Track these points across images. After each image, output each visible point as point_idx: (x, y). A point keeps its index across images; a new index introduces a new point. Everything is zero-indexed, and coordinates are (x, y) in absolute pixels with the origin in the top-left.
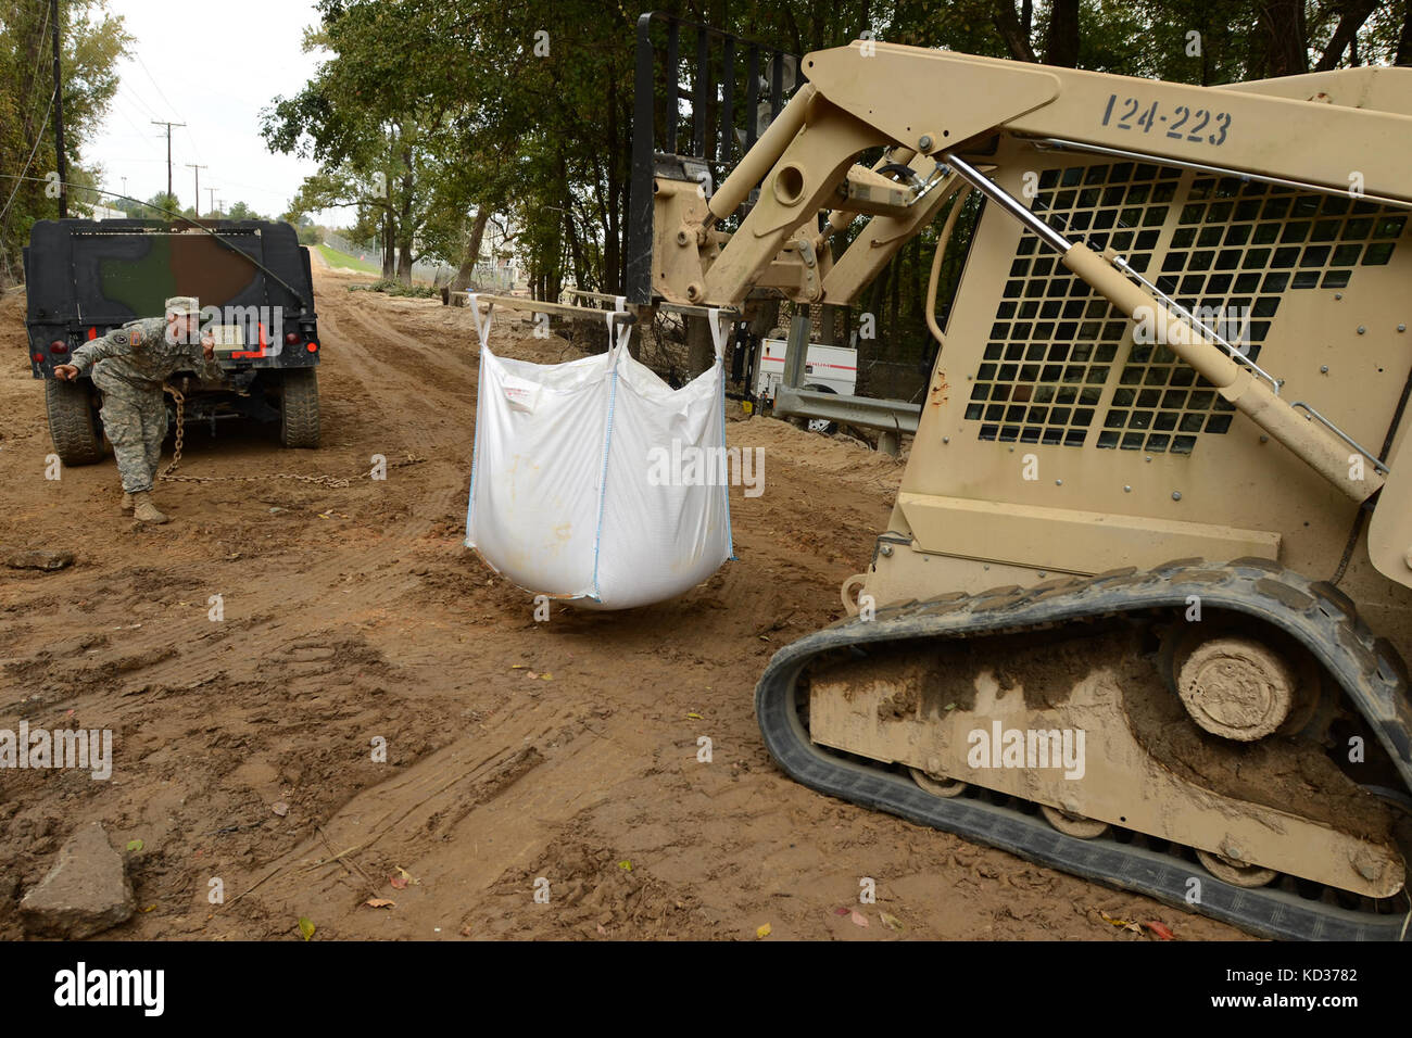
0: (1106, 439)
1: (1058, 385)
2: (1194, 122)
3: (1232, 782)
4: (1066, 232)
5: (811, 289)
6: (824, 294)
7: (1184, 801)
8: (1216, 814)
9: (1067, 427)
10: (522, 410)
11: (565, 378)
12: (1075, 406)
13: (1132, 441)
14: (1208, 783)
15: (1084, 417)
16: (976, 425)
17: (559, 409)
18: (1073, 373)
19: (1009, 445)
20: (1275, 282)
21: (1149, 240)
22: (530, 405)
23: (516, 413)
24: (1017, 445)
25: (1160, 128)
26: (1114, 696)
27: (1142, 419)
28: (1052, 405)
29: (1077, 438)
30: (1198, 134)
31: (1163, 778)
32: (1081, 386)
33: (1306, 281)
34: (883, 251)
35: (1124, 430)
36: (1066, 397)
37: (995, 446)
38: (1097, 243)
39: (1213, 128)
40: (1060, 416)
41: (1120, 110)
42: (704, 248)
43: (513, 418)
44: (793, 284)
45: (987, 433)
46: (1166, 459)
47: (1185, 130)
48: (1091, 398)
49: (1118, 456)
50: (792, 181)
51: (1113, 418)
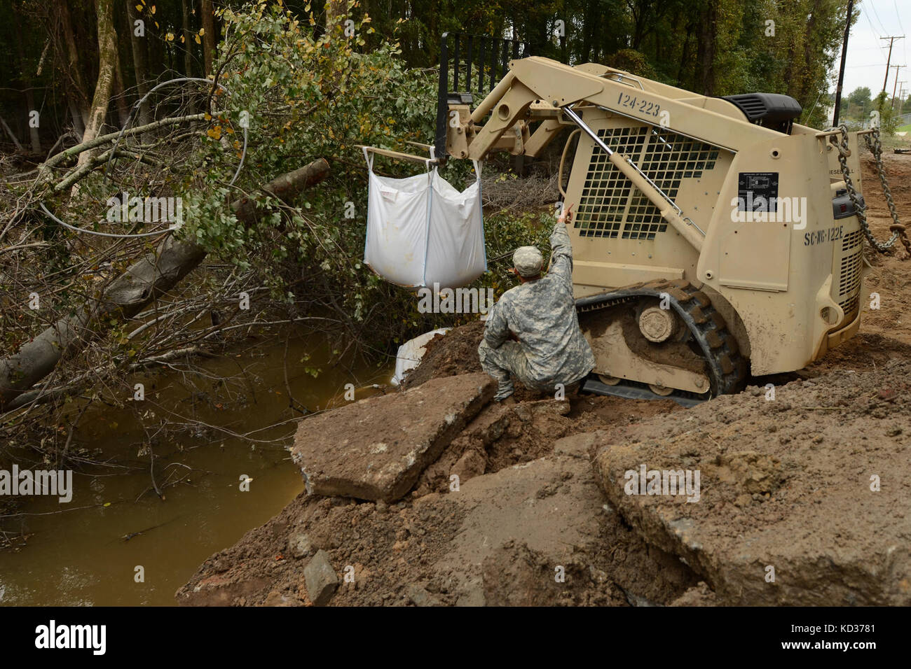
0: (625, 235)
1: (607, 214)
2: (648, 106)
3: (657, 358)
4: (610, 145)
5: (518, 149)
6: (525, 151)
7: (644, 367)
8: (654, 370)
9: (611, 230)
10: (390, 201)
11: (408, 185)
12: (614, 222)
13: (634, 235)
14: (650, 359)
15: (617, 227)
16: (578, 230)
17: (407, 202)
18: (613, 209)
19: (591, 238)
20: (679, 175)
21: (639, 149)
22: (393, 199)
23: (387, 203)
24: (594, 238)
25: (637, 108)
26: (620, 330)
27: (636, 227)
28: (605, 222)
29: (615, 234)
30: (649, 111)
31: (637, 359)
32: (615, 214)
33: (688, 175)
34: (551, 133)
35: (631, 231)
36: (610, 218)
37: (585, 238)
38: (621, 150)
39: (654, 110)
40: (608, 226)
41: (624, 99)
42: (469, 134)
43: (385, 206)
44: (510, 146)
45: (582, 233)
46: (646, 242)
47: (645, 109)
48: (619, 219)
49: (629, 241)
50: (504, 110)
51: (627, 227)
